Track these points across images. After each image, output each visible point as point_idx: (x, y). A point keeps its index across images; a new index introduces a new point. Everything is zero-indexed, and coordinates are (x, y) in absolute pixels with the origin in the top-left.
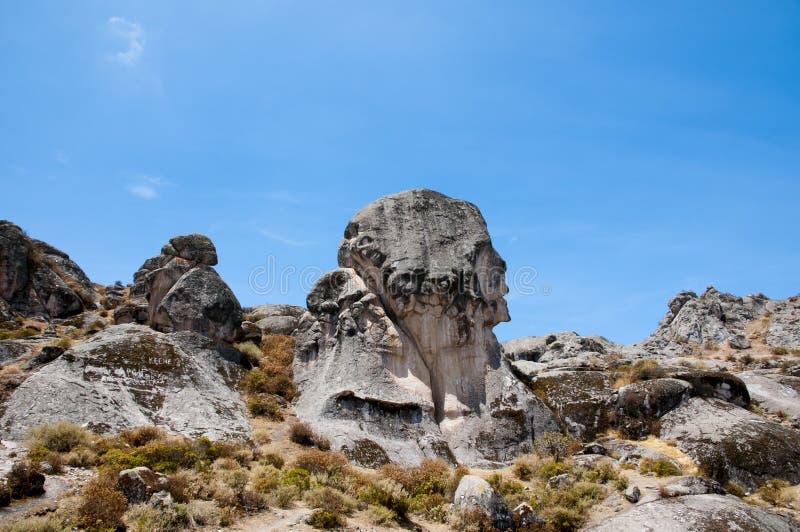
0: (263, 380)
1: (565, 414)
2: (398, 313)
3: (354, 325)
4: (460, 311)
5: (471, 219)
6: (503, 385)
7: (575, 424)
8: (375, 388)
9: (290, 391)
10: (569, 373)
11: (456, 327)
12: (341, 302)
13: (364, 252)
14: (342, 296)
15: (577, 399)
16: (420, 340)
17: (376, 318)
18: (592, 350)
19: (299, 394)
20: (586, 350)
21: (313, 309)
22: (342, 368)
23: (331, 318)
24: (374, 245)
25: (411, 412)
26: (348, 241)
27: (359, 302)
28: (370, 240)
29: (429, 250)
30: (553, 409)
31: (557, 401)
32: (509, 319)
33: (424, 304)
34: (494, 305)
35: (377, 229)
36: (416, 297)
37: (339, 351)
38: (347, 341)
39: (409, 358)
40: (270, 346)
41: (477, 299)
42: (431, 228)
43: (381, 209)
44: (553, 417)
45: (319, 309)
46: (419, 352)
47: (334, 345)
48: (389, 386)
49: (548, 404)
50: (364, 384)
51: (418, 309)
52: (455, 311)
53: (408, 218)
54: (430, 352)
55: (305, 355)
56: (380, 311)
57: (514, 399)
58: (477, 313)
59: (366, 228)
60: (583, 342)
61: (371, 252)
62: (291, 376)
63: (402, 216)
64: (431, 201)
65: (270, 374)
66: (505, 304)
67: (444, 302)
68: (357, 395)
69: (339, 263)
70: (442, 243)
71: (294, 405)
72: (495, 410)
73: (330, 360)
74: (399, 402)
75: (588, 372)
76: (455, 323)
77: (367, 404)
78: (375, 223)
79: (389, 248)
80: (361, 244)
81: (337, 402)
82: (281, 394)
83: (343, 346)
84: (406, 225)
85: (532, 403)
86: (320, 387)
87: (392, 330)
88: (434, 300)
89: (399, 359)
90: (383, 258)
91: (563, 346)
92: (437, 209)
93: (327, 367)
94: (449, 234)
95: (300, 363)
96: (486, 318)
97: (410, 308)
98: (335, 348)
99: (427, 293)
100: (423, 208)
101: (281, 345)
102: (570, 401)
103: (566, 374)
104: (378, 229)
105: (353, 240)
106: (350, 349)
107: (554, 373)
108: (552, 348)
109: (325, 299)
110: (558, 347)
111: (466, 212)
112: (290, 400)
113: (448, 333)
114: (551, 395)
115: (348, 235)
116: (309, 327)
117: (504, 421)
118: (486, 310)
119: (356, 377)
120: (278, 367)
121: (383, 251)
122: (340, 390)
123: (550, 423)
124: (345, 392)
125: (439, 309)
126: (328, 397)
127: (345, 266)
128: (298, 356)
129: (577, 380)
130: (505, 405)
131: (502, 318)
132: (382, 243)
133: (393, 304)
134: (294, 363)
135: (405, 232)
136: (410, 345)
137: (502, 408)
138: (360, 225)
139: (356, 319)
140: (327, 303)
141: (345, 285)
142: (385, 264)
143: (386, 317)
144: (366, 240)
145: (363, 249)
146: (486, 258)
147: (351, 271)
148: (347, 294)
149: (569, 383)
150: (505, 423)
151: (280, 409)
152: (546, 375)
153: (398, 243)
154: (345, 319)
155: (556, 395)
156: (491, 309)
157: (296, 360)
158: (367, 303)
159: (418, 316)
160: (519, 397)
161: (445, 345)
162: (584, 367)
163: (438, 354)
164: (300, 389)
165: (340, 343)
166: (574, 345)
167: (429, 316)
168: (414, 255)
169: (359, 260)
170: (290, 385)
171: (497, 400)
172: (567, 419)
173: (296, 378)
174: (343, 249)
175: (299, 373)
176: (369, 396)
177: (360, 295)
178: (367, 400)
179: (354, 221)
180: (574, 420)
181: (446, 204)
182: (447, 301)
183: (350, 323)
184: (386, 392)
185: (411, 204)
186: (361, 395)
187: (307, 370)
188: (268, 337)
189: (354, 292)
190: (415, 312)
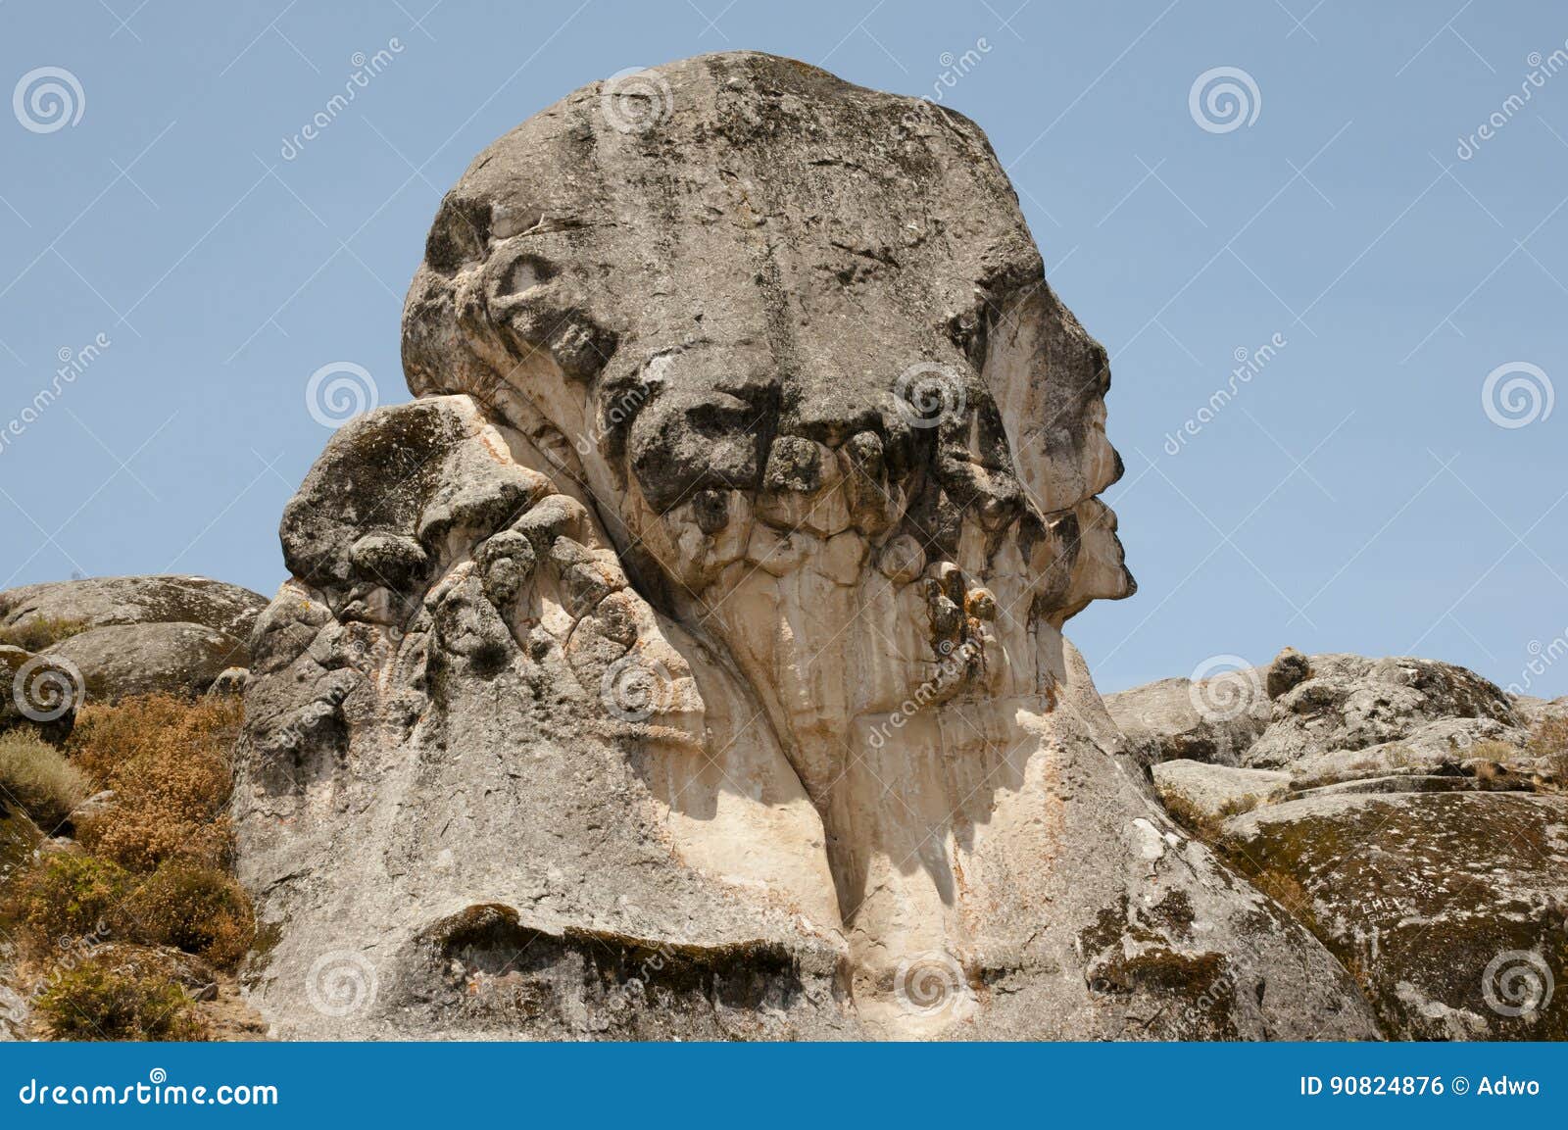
0: (102, 888)
1: (1390, 969)
2: (678, 573)
3: (498, 627)
4: (934, 556)
5: (958, 177)
6: (1128, 854)
7: (1439, 1010)
8: (598, 886)
9: (227, 927)
10: (1395, 799)
11: (925, 622)
12: (436, 532)
13: (523, 323)
14: (436, 511)
15: (1438, 904)
16: (774, 684)
17: (585, 595)
18: (1467, 712)
19: (270, 937)
20: (1442, 710)
21: (311, 573)
22: (458, 810)
23: (395, 605)
24: (564, 291)
25: (759, 982)
26: (444, 280)
27: (511, 534)
28: (544, 270)
29: (795, 306)
30: (1343, 950)
31: (1353, 916)
32: (1130, 587)
33: (783, 530)
34: (1069, 528)
35: (571, 225)
36: (753, 503)
37: (436, 738)
38: (470, 695)
39: (733, 759)
40: (117, 745)
41: (1002, 505)
42: (796, 216)
43: (584, 140)
44: (1347, 983)
45: (341, 570)
46: (773, 730)
47: (412, 720)
48: (655, 875)
49: (1320, 932)
50: (555, 875)
51: (765, 552)
52: (913, 554)
53: (698, 174)
54: (822, 729)
55: (287, 770)
56: (606, 564)
57: (1177, 911)
58: (1004, 562)
59: (525, 222)
60: (1424, 680)
61: (549, 323)
62: (228, 860)
63: (673, 169)
64: (789, 103)
65: (135, 858)
66: (1109, 525)
67: (868, 521)
68: (528, 920)
69: (410, 374)
70: (845, 278)
71: (253, 983)
72: (1104, 958)
73: (398, 785)
74: (707, 944)
75: (1469, 797)
76: (920, 604)
77: (576, 959)
78: (559, 200)
79: (628, 300)
80: (506, 288)
81: (447, 955)
82: (189, 942)
83: (456, 720)
84: (692, 206)
85: (1253, 924)
86: (364, 901)
87: (655, 642)
88: (829, 512)
89: (693, 762)
90: (604, 344)
91: (1342, 697)
92: (816, 136)
93: (388, 814)
94: (871, 240)
95: (265, 805)
96: (1038, 582)
97: (730, 551)
98: (418, 731)
99: (798, 484)
100: (757, 132)
101: (167, 736)
102: (1411, 916)
103: (1382, 807)
104: (577, 225)
105: (467, 276)
106: (486, 729)
107: (1328, 803)
108: (1296, 709)
109: (365, 525)
110: (1322, 704)
111: (935, 147)
112: (230, 965)
113: (892, 647)
114: (1325, 895)
115: (442, 255)
116: (300, 649)
117: (1143, 1003)
118: (1038, 549)
119: (519, 849)
120: (164, 827)
121: (602, 318)
122: (454, 905)
123: (1336, 1007)
124: (478, 910)
125: (849, 549)
126: (402, 935)
127: (437, 388)
128: (256, 778)
129: (1430, 827)
130: (1140, 938)
131: (1102, 581)
132: (595, 283)
133: (653, 533)
134: (236, 808)
135: (691, 237)
136: (738, 705)
137: (1132, 949)
138: (497, 208)
139: (505, 603)
140: (375, 541)
141: (448, 466)
142: (616, 369)
143: (630, 593)
144: (526, 272)
145: (517, 309)
146: (1026, 334)
147: (464, 405)
148: (461, 500)
149: (1399, 840)
150: (1149, 1013)
151: (187, 1007)
152: (1294, 812)
153: (663, 282)
154: (456, 604)
155: (1345, 892)
156: (1057, 546)
157: (247, 793)
158: (545, 536)
159: (763, 584)
160: (1198, 903)
161: (879, 696)
162: (1449, 776)
163: (852, 736)
164: (272, 913)
165: (442, 708)
166: (1385, 690)
167: (810, 580)
168: (733, 330)
169: (500, 357)
170: (227, 902)
171: (1106, 916)
172: (1406, 991)
173: (252, 870)
174: (426, 314)
175: (265, 845)
176: (580, 922)
177: (516, 502)
178: (575, 941)
179: (467, 192)
180: (1434, 994)
181: (849, 116)
182: (881, 515)
183: (478, 623)
184: (645, 903)
185: (709, 117)
186: (547, 920)
187: (299, 829)
188: (100, 710)
189: (490, 490)
190: (750, 564)
